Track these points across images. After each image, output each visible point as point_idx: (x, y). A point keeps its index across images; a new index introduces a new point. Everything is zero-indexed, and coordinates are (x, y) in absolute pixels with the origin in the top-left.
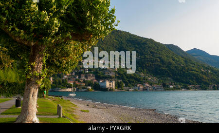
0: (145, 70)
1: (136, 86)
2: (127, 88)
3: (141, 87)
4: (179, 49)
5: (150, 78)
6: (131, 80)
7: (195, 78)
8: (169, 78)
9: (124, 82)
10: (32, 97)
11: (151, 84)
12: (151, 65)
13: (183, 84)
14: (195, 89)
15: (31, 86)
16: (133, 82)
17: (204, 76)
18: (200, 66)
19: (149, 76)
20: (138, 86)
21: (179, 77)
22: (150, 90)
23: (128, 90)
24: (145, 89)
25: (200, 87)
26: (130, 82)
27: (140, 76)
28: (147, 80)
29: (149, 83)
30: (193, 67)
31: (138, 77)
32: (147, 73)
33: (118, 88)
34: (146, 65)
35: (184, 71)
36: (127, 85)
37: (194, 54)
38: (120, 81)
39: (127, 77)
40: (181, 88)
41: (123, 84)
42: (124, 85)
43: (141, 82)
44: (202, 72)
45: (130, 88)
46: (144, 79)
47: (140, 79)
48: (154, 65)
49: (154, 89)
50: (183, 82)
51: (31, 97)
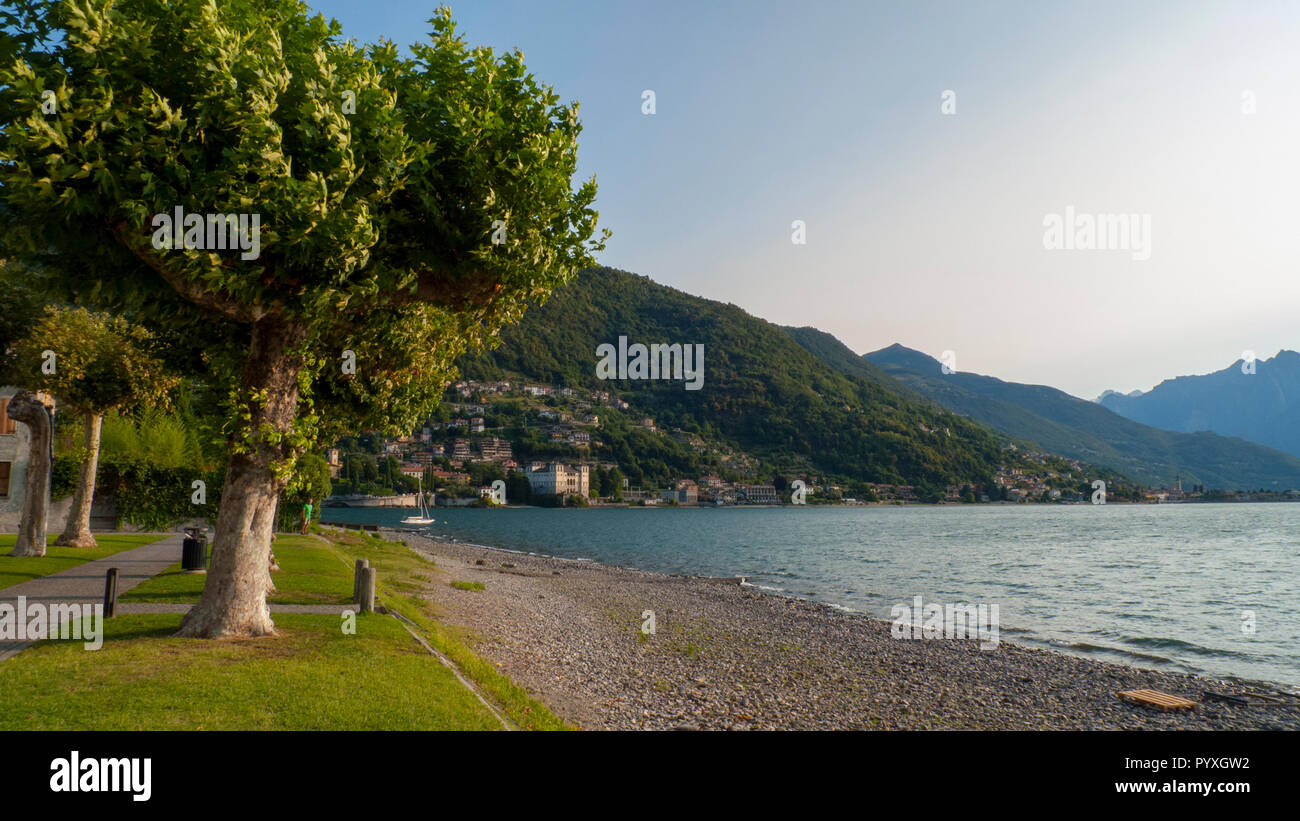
0: (708, 427)
1: (673, 487)
2: (635, 495)
3: (693, 492)
4: (838, 347)
5: (725, 458)
6: (653, 463)
7: (895, 457)
8: (799, 459)
9: (628, 472)
10: (252, 528)
11: (730, 481)
12: (730, 405)
13: (849, 480)
14: (897, 499)
15: (248, 483)
16: (661, 472)
17: (930, 452)
18: (914, 413)
19: (721, 450)
20: (681, 486)
21: (835, 453)
22: (727, 504)
23: (641, 503)
24: (707, 501)
25: (915, 492)
26: (648, 471)
27: (689, 448)
28: (714, 463)
29: (722, 476)
30: (889, 415)
31: (680, 452)
32: (717, 437)
33: (603, 493)
34: (712, 408)
35: (855, 429)
36: (635, 482)
37: (894, 366)
38: (609, 467)
39: (638, 453)
40: (844, 495)
41: (619, 480)
42: (626, 482)
43: (692, 470)
44: (922, 435)
45: (650, 497)
46: (705, 462)
47: (687, 460)
48: (744, 404)
49: (743, 500)
50: (850, 473)
51: (247, 530)
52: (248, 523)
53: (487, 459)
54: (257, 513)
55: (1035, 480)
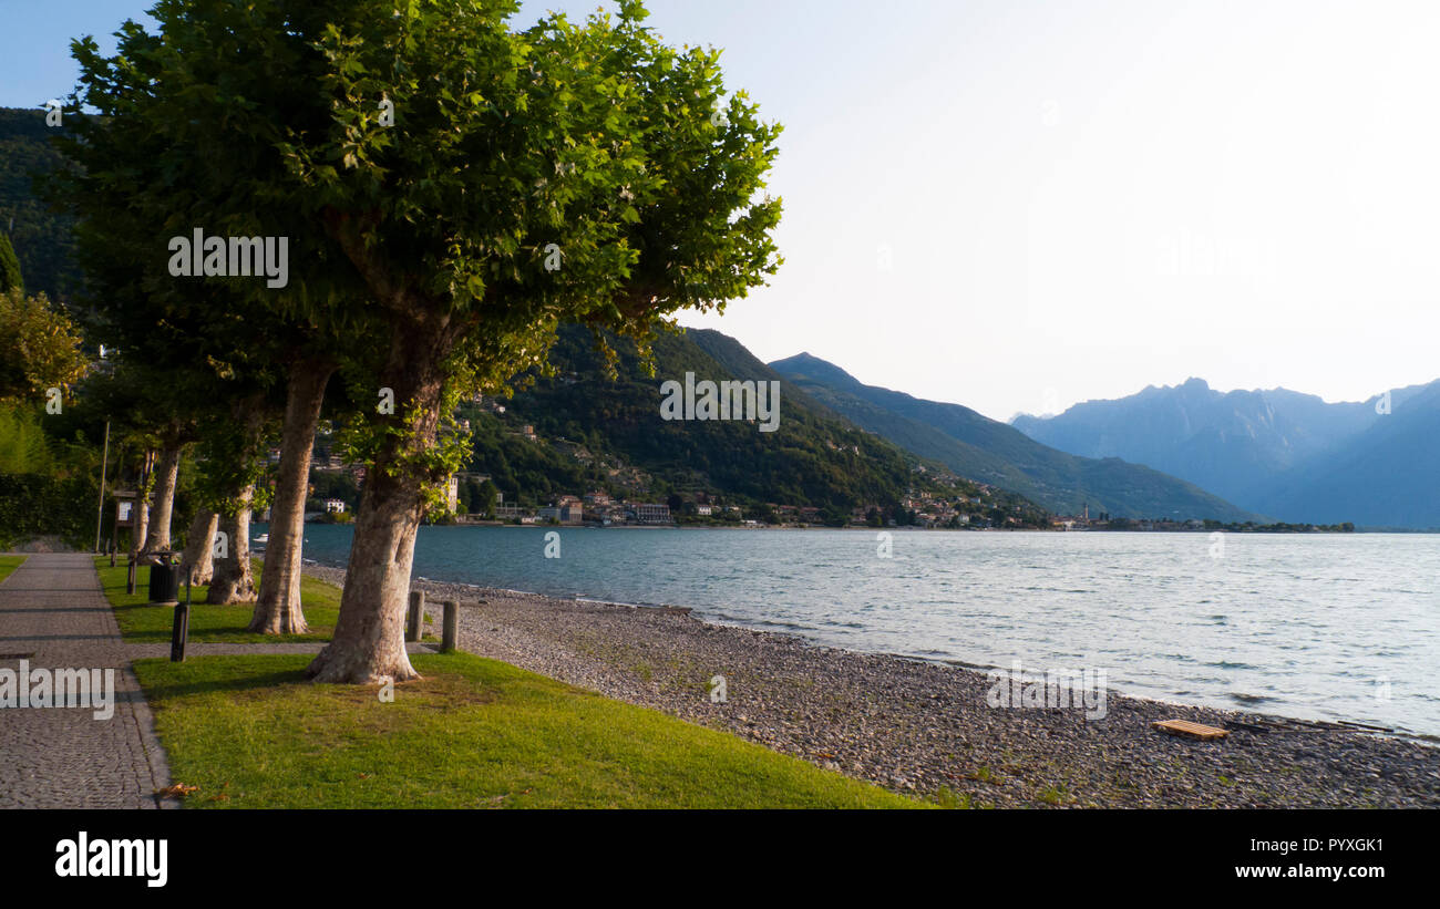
0: (596, 436)
1: (555, 504)
2: (511, 512)
3: (576, 510)
5: (614, 473)
6: (531, 475)
7: (799, 476)
8: (697, 475)
9: (503, 486)
10: (397, 560)
11: (619, 498)
12: (621, 413)
13: (750, 501)
14: (801, 521)
16: (541, 486)
17: (837, 471)
18: (821, 428)
19: (609, 463)
20: (563, 503)
21: (736, 471)
22: (615, 523)
23: (517, 522)
24: (592, 520)
25: (819, 514)
26: (527, 485)
27: (573, 460)
28: (601, 478)
29: (610, 492)
30: (795, 430)
31: (562, 463)
32: (605, 448)
33: (473, 508)
34: (601, 415)
35: (759, 444)
36: (511, 498)
37: (802, 377)
38: (481, 479)
39: (515, 464)
40: (745, 516)
41: (492, 494)
42: (500, 497)
43: (577, 485)
44: (829, 453)
45: (528, 514)
46: (592, 476)
47: (571, 473)
48: (638, 413)
49: (634, 520)
50: (752, 492)
51: (392, 563)
52: (393, 553)
53: (335, 466)
54: (402, 544)
55: (944, 505)
